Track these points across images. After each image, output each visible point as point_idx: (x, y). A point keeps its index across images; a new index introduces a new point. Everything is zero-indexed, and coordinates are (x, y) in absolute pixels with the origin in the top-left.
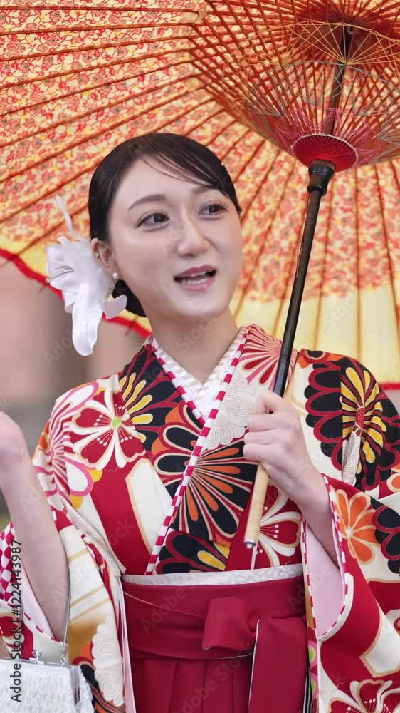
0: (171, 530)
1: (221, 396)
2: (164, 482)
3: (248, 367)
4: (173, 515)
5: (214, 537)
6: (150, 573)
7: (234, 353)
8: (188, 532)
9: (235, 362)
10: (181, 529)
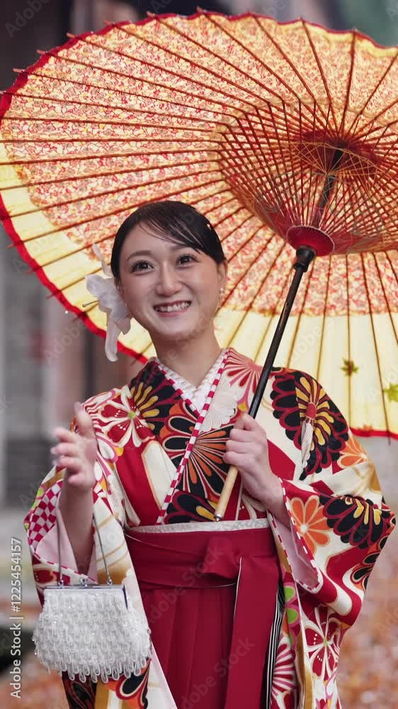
0: (177, 490)
1: (211, 394)
2: (170, 457)
3: (231, 374)
4: (178, 479)
5: (209, 496)
6: (160, 524)
7: (219, 365)
8: (189, 491)
9: (221, 371)
10: (184, 489)
